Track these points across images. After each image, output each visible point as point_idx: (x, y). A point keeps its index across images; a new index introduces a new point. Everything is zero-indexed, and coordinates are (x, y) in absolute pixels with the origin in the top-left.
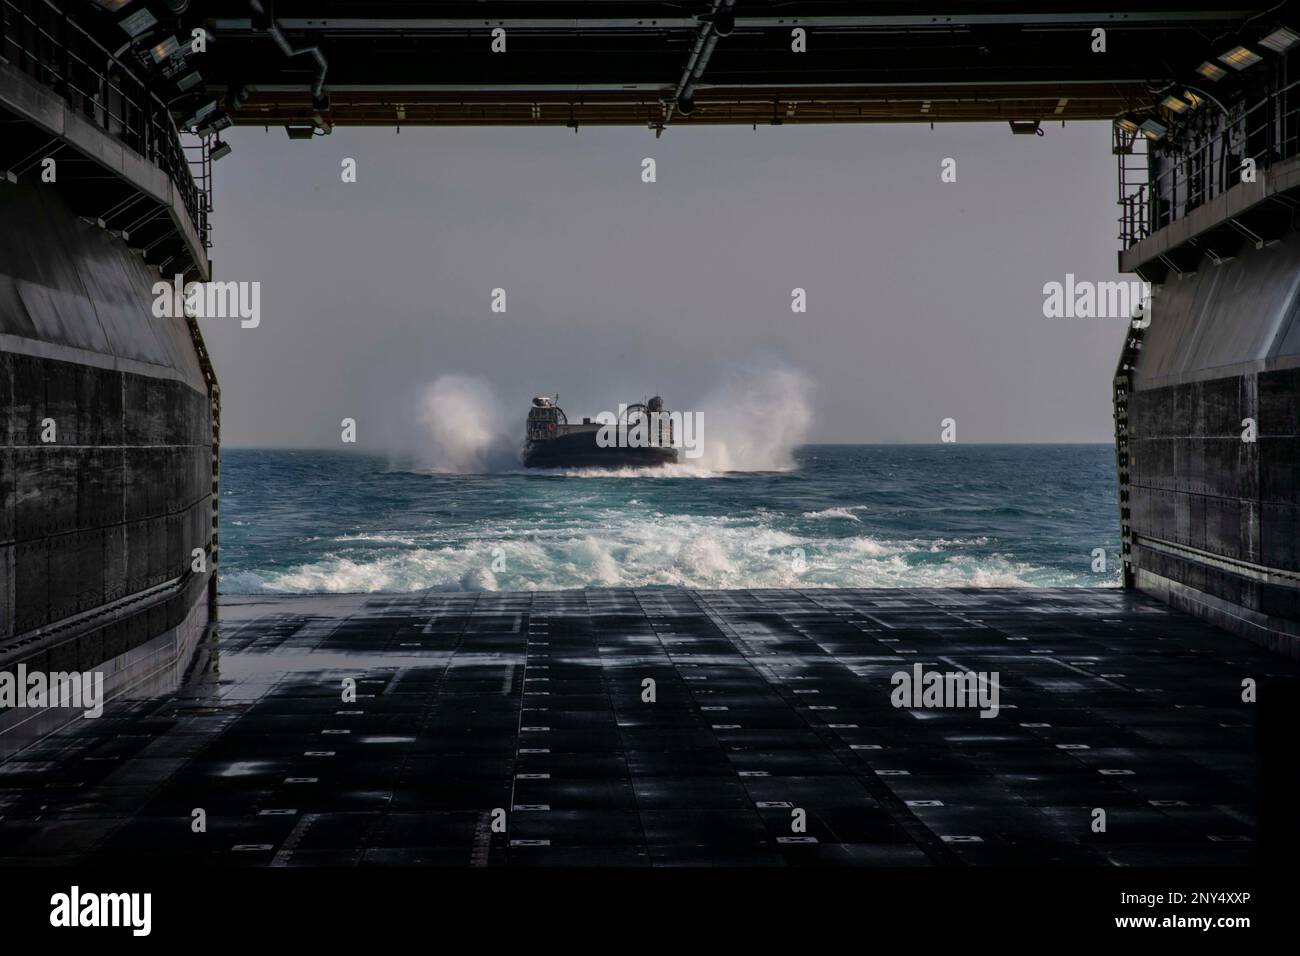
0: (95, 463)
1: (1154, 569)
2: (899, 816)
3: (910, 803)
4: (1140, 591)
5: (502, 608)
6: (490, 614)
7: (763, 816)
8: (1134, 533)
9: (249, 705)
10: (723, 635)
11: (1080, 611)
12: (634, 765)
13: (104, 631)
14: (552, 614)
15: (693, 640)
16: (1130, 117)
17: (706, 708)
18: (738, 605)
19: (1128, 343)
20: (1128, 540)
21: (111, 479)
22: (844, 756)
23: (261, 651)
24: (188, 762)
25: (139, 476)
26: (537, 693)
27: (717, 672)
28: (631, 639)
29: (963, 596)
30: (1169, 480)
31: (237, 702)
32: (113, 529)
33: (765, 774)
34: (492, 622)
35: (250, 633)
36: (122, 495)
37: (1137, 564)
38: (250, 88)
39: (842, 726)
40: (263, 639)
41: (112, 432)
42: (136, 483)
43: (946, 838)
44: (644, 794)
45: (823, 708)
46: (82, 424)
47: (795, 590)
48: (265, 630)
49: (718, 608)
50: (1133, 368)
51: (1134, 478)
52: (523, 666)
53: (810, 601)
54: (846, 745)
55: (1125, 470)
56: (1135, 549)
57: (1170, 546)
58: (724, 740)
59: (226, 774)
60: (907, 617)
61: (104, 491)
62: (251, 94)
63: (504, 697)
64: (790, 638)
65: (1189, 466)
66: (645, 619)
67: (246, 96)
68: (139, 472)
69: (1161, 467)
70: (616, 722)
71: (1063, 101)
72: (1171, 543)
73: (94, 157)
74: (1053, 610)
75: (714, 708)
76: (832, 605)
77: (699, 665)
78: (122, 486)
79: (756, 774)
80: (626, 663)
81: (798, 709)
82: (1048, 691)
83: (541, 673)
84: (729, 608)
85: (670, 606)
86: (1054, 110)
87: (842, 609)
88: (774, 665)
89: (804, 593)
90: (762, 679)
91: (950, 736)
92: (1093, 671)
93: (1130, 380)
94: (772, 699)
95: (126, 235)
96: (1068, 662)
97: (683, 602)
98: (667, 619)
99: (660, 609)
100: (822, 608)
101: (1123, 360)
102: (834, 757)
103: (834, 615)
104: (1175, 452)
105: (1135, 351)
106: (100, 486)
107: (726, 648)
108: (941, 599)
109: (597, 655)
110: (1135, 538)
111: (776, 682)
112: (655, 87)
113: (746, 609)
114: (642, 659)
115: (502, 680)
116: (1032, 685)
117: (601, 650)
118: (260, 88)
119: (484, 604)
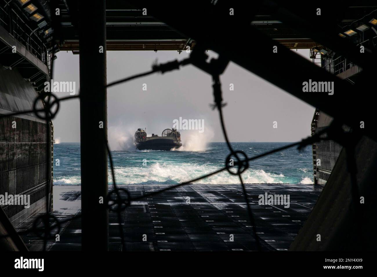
0: (32, 147)
1: (324, 179)
2: (263, 244)
3: (266, 241)
4: (319, 185)
5: (136, 189)
6: (133, 191)
7: (226, 244)
8: (317, 168)
9: (75, 215)
10: (202, 197)
11: (303, 190)
12: (187, 231)
13: (34, 194)
14: (151, 191)
15: (193, 198)
16: (317, 48)
17: (203, 216)
18: (203, 189)
19: (315, 113)
20: (316, 170)
21: (36, 152)
22: (245, 229)
23: (72, 201)
24: (64, 229)
25: (41, 151)
26: (154, 212)
27: (203, 207)
28: (176, 198)
29: (268, 186)
30: (328, 153)
31: (71, 214)
32: (36, 166)
33: (224, 233)
34: (134, 193)
35: (67, 196)
36: (38, 156)
37: (318, 177)
38: (66, 41)
39: (242, 221)
40: (70, 197)
41: (36, 139)
42: (41, 153)
43: (278, 249)
44: (192, 238)
45: (235, 216)
46: (30, 137)
47: (219, 184)
48: (71, 195)
49: (198, 189)
50: (317, 121)
51: (317, 153)
52: (147, 205)
53: (224, 187)
54: (245, 226)
55: (314, 150)
56: (317, 173)
57: (328, 172)
58: (210, 224)
59: (75, 232)
60: (253, 192)
61: (34, 155)
62: (65, 42)
63: (145, 213)
64: (221, 198)
65: (335, 149)
66: (178, 192)
67: (64, 43)
68: (41, 150)
69: (326, 149)
70: (179, 220)
71: (296, 44)
72: (329, 171)
73: (31, 62)
74: (295, 190)
75: (205, 216)
76: (231, 189)
77: (197, 205)
78: (38, 154)
79: (222, 233)
80: (176, 204)
81: (229, 217)
82: (298, 212)
83: (153, 207)
84: (201, 189)
85: (184, 189)
86: (294, 46)
87: (234, 190)
88: (218, 205)
89: (222, 185)
90: (216, 209)
91: (273, 224)
92: (310, 207)
93: (316, 124)
94: (221, 214)
95: (35, 83)
96: (302, 204)
97: (188, 188)
98: (184, 192)
99: (182, 190)
100: (228, 189)
101: (314, 118)
102: (242, 229)
103: (232, 191)
104: (330, 145)
105: (317, 116)
106: (33, 154)
107: (203, 200)
108: (262, 187)
109: (168, 202)
110: (318, 170)
111: (220, 209)
112: (181, 40)
113: (206, 190)
114: (180, 203)
115: (143, 209)
116: (293, 210)
117: (168, 201)
118: (68, 41)
119: (130, 188)
